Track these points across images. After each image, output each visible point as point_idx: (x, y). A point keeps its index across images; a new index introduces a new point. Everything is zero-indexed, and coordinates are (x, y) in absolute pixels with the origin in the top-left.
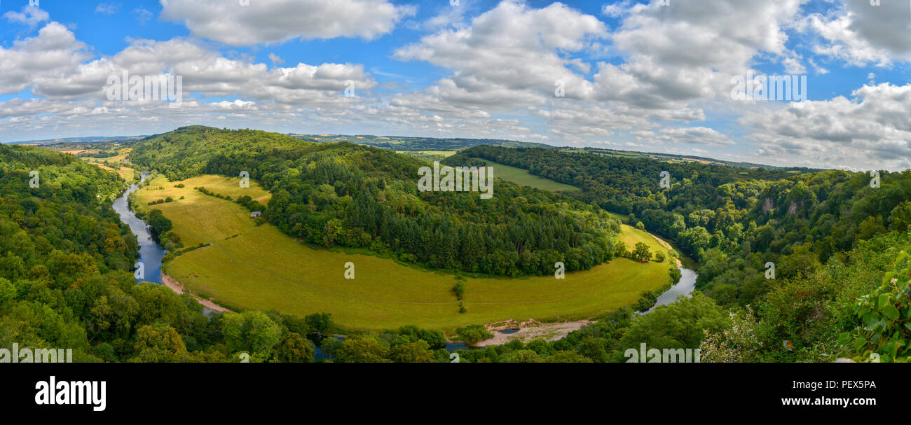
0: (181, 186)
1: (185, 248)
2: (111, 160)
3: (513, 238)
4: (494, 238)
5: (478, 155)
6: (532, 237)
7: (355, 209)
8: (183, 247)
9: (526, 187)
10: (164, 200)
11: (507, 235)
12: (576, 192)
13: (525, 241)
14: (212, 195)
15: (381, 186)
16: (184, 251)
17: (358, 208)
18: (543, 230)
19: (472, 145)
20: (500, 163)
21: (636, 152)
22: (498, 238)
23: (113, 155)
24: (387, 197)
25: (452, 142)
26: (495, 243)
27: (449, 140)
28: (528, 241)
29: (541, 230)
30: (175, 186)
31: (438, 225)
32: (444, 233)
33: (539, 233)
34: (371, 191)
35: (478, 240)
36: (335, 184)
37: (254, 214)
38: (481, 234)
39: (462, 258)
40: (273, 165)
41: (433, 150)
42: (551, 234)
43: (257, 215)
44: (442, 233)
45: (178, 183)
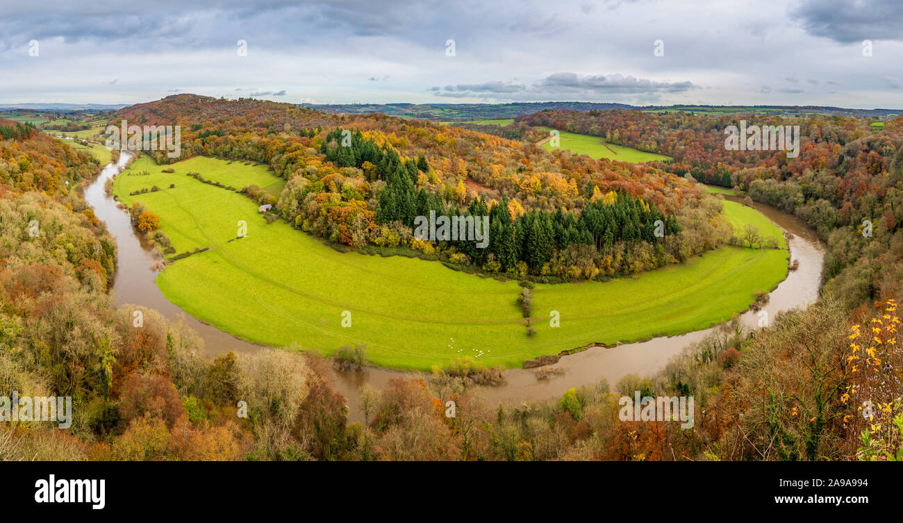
0: (171, 171)
1: (175, 255)
2: (83, 135)
3: (589, 226)
4: (566, 227)
5: (541, 123)
6: (614, 222)
7: (389, 196)
8: (174, 252)
9: (602, 159)
10: (150, 188)
11: (582, 222)
12: (665, 162)
13: (605, 228)
14: (209, 183)
15: (423, 167)
16: (176, 259)
17: (393, 195)
18: (627, 214)
19: (533, 111)
20: (569, 131)
21: (739, 107)
22: (571, 226)
23: (85, 128)
24: (431, 181)
25: (509, 107)
26: (567, 234)
27: (504, 105)
28: (609, 229)
29: (624, 214)
30: (164, 171)
31: (496, 214)
32: (503, 223)
33: (622, 219)
34: (410, 173)
35: (546, 230)
36: (363, 165)
37: (263, 208)
38: (549, 222)
39: (527, 257)
40: (284, 144)
41: (485, 119)
42: (637, 217)
43: (267, 210)
44: (500, 224)
45: (166, 167)
